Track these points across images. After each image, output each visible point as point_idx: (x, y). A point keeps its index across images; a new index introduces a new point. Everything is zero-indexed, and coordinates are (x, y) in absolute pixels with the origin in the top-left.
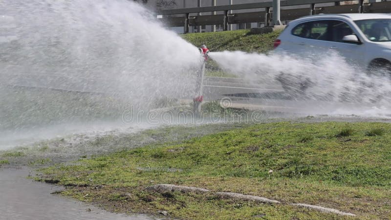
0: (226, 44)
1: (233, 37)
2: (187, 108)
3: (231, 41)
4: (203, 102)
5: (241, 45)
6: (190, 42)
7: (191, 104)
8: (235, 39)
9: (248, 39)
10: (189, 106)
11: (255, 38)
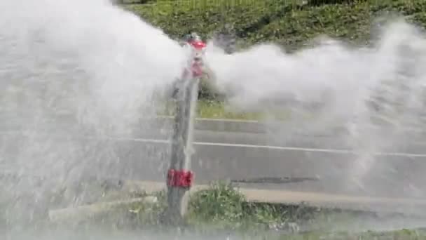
0: (254, 28)
1: (272, 10)
2: (149, 205)
3: (266, 21)
4: (194, 188)
5: (294, 32)
6: (155, 25)
7: (159, 195)
8: (279, 15)
9: (315, 16)
10: (155, 200)
11: (332, 12)
